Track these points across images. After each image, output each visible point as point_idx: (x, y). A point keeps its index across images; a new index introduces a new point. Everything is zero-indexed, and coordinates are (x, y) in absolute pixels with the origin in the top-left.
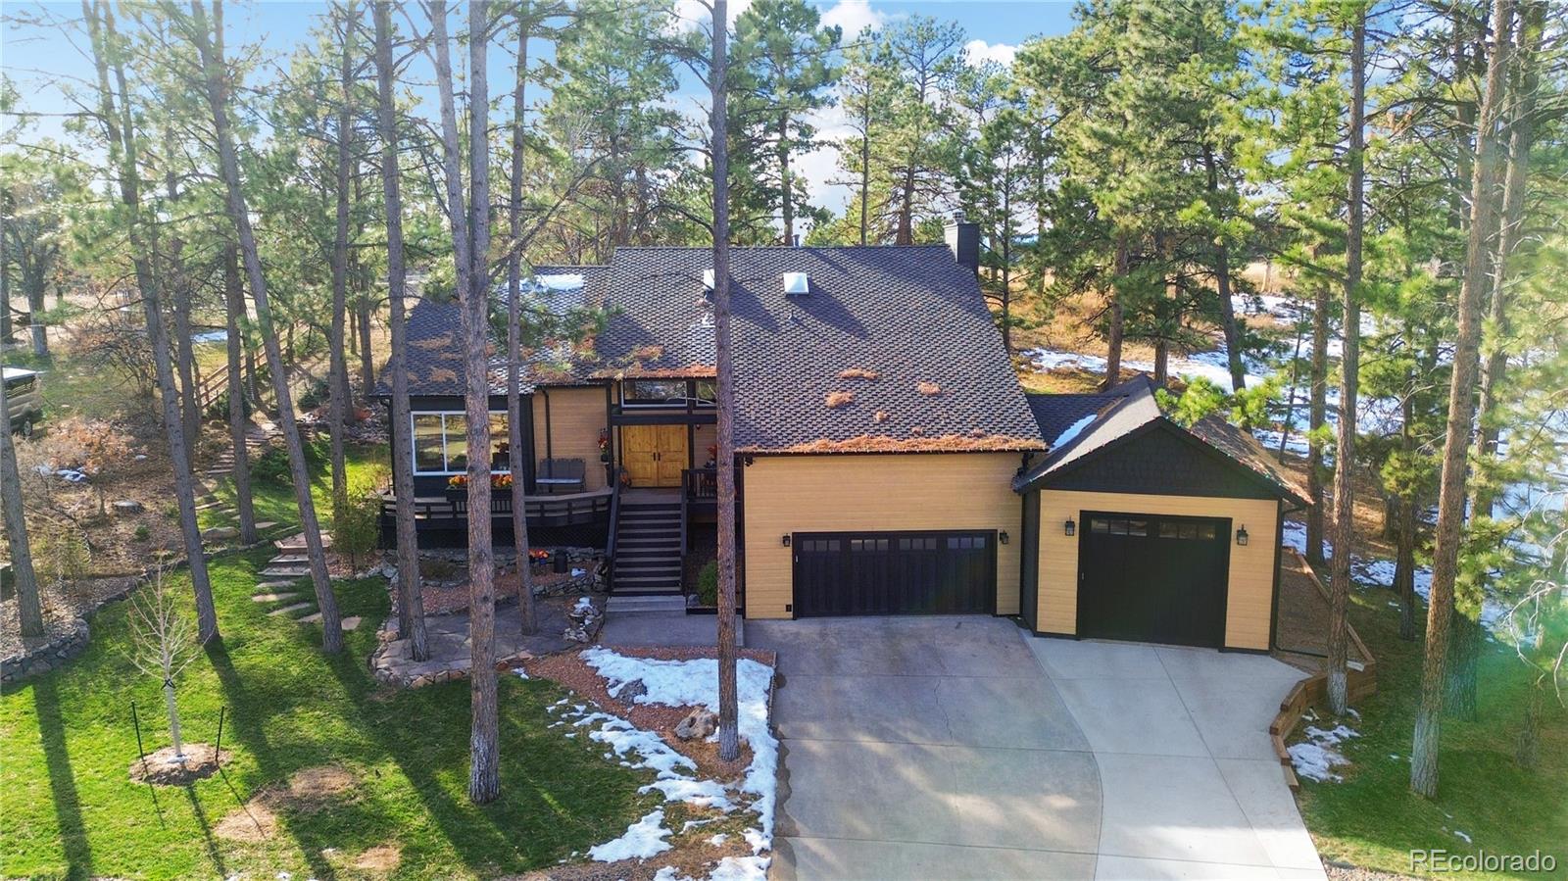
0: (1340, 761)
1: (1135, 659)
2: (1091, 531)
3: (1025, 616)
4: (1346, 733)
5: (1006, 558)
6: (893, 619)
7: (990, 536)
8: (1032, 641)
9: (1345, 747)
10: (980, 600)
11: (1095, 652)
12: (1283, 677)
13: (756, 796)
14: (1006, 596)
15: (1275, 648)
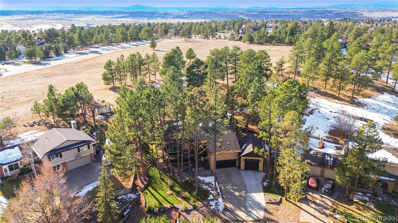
0: (267, 184)
1: (250, 172)
2: (246, 161)
3: (239, 167)
4: (268, 180)
5: (237, 162)
6: (226, 168)
7: (236, 160)
8: (240, 171)
9: (268, 182)
10: (235, 166)
11: (246, 172)
12: (263, 174)
13: (219, 192)
14: (237, 165)
15: (263, 171)
